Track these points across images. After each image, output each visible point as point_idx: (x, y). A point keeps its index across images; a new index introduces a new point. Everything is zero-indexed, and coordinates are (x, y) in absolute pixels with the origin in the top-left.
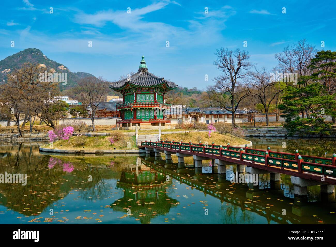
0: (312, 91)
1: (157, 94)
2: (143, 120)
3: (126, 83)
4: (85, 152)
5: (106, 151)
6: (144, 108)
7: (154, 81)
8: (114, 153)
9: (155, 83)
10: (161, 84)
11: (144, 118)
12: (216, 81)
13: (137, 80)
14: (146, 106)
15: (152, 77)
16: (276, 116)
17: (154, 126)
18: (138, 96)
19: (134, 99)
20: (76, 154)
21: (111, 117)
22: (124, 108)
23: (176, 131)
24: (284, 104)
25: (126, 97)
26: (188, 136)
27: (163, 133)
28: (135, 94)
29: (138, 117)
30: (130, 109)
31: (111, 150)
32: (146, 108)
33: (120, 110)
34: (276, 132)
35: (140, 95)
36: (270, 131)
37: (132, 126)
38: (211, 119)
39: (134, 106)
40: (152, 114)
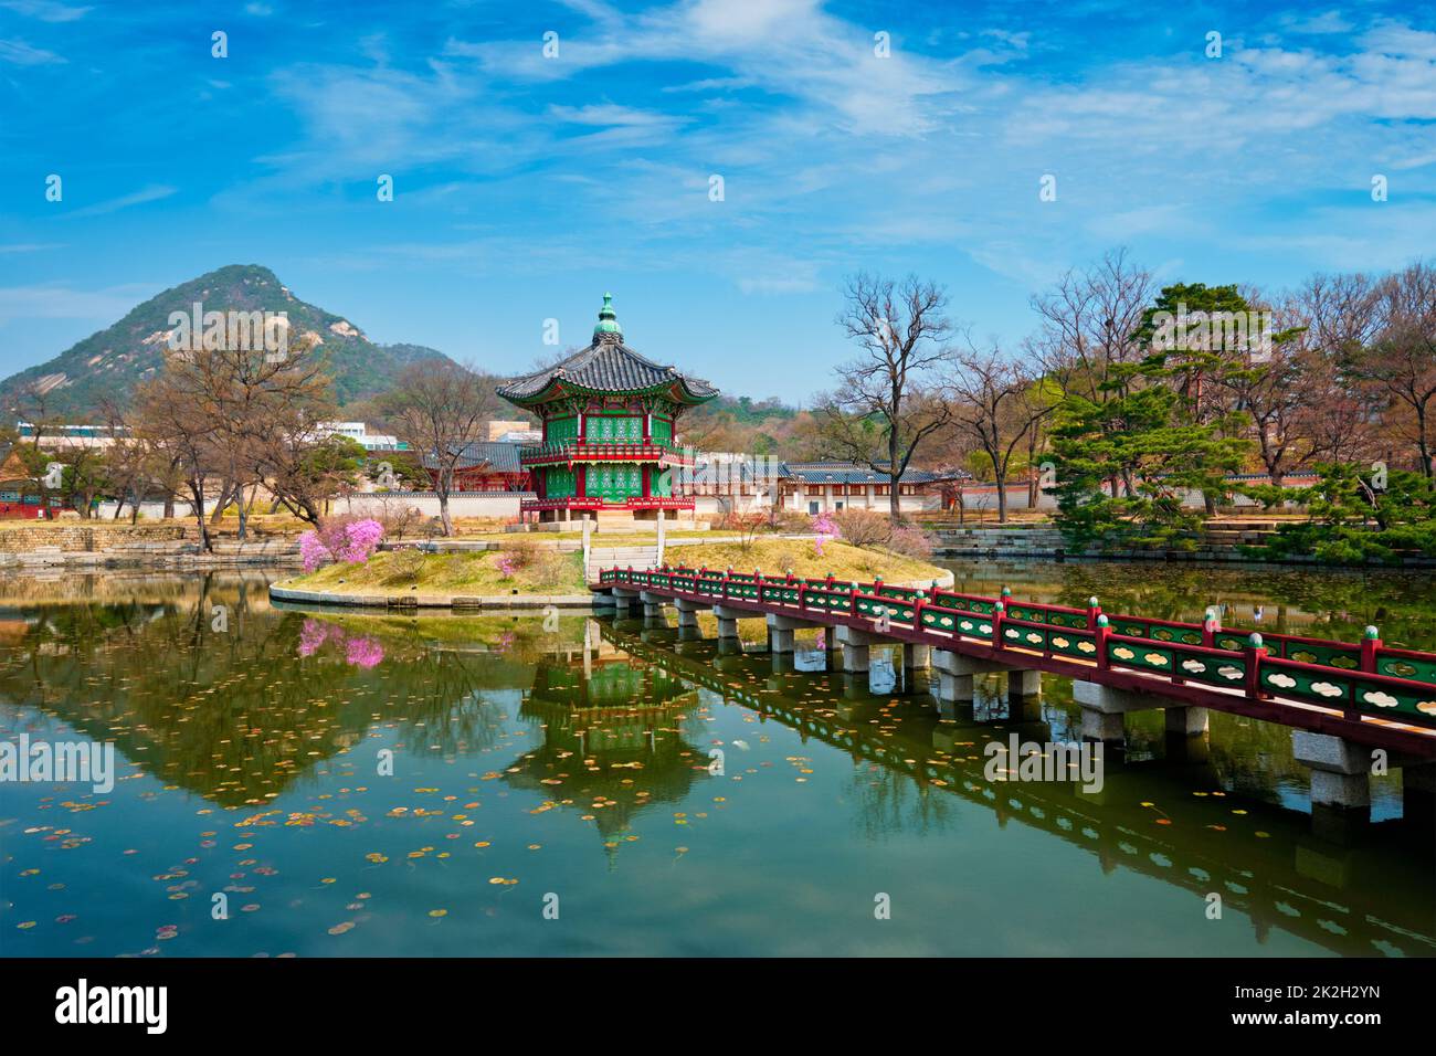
0: (1143, 412)
1: (653, 417)
2: (605, 500)
3: (553, 379)
4: (420, 601)
5: (485, 599)
6: (611, 462)
7: (643, 376)
8: (514, 606)
9: (645, 381)
10: (665, 386)
11: (610, 493)
12: (843, 377)
13: (586, 370)
14: (615, 457)
15: (637, 363)
16: (1031, 491)
17: (642, 519)
18: (592, 423)
19: (579, 433)
20: (390, 609)
21: (503, 489)
22: (546, 460)
23: (713, 536)
24: (1055, 451)
25: (551, 426)
26: (750, 553)
27: (672, 542)
28: (580, 416)
29: (591, 490)
30: (566, 466)
31: (504, 597)
32: (617, 462)
33: (533, 466)
34: (1030, 542)
35: (596, 420)
36: (1009, 537)
37: (572, 519)
38: (825, 499)
39: (578, 457)
40: (636, 481)
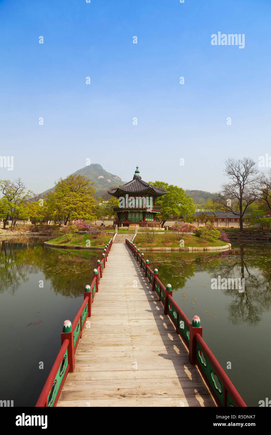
2: (132, 221)
3: (118, 189)
6: (134, 211)
7: (143, 187)
10: (148, 190)
13: (128, 187)
15: (143, 184)
29: (129, 219)
30: (122, 212)
37: (123, 226)
40: (141, 216)
